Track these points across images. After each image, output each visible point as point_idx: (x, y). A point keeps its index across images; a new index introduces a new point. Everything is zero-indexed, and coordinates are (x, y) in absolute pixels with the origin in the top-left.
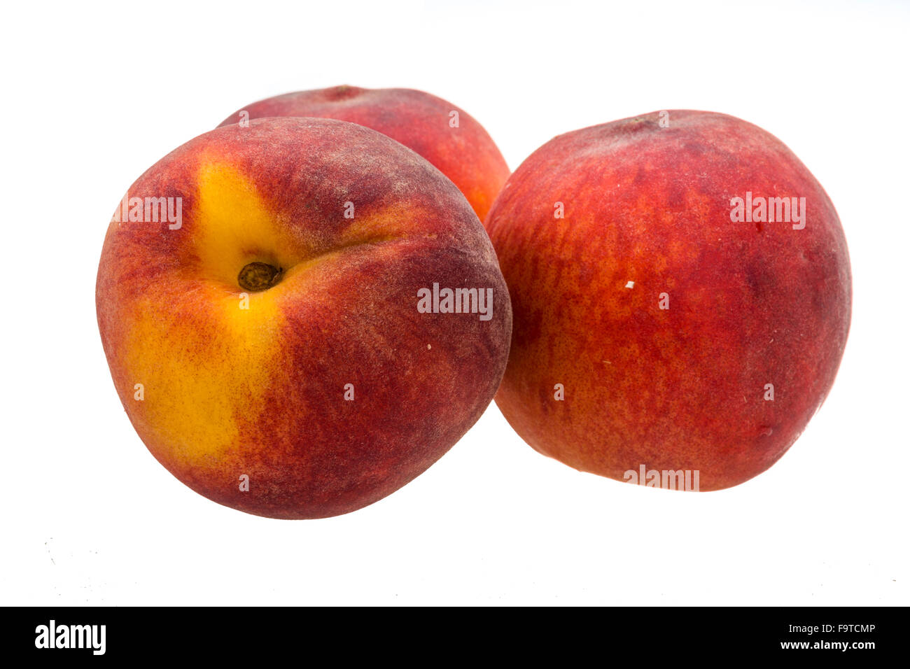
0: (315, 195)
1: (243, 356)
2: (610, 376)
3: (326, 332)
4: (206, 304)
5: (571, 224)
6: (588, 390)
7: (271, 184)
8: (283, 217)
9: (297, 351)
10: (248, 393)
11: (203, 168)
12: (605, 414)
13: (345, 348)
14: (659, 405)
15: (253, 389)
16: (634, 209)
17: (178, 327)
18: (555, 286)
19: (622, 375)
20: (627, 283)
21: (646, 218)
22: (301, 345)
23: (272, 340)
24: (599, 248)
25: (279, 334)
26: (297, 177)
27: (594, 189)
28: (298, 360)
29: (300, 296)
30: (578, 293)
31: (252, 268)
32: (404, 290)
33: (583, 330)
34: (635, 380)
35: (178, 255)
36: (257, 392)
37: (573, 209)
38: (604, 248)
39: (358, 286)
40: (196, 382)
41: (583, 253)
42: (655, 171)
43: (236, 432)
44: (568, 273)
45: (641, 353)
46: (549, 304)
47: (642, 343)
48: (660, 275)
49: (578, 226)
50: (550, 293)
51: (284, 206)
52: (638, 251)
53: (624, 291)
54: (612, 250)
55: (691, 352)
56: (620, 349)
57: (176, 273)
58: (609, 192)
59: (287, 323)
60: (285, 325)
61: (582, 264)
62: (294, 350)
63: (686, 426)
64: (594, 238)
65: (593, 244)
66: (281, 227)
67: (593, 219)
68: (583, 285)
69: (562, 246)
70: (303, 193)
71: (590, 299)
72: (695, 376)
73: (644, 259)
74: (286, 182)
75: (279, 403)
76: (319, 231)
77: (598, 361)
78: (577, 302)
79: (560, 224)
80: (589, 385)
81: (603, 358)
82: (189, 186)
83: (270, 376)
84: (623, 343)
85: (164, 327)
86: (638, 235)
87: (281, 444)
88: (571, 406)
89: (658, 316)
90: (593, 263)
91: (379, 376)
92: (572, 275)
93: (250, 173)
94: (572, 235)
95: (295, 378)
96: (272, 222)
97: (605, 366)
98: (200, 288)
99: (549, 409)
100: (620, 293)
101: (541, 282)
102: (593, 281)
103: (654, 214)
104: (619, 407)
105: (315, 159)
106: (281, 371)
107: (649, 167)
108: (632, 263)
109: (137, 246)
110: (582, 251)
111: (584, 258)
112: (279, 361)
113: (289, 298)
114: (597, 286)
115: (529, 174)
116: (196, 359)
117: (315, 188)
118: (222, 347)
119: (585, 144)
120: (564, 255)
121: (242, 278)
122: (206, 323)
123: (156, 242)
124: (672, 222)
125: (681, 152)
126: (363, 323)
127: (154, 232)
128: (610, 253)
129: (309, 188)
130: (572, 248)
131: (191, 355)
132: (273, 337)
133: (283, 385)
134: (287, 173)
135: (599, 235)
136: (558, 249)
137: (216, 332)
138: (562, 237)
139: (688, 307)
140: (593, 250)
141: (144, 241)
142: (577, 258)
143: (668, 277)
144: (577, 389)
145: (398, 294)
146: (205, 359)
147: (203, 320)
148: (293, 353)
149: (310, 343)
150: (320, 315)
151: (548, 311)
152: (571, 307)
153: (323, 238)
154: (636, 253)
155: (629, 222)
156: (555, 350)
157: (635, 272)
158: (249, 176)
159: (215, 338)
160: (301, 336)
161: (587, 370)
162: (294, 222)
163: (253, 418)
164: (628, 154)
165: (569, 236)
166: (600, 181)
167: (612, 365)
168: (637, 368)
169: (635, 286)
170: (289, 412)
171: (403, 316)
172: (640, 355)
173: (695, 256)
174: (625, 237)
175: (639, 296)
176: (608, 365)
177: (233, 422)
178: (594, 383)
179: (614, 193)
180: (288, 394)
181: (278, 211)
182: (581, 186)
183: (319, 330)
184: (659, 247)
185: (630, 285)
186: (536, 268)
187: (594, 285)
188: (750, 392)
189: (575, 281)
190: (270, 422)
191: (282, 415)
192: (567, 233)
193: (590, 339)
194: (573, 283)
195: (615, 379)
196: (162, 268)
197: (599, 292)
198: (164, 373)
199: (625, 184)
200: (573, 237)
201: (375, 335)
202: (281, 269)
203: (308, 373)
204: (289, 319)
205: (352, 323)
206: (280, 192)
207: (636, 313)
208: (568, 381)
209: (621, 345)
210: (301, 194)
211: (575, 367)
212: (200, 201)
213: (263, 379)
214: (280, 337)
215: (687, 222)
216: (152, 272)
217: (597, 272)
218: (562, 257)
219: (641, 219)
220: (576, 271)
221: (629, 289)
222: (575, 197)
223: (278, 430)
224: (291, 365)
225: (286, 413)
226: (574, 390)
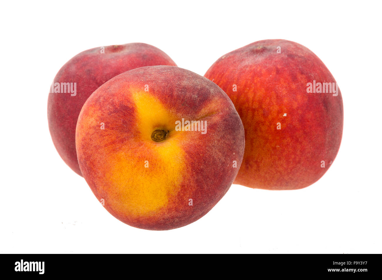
0: (185, 100)
1: (171, 170)
2: (279, 152)
3: (202, 155)
4: (149, 151)
5: (254, 94)
6: (269, 158)
7: (165, 98)
8: (173, 110)
9: (192, 165)
10: (174, 185)
11: (134, 95)
12: (275, 166)
13: (209, 160)
14: (297, 160)
15: (176, 183)
16: (280, 85)
17: (140, 162)
18: (252, 119)
19: (283, 151)
20: (284, 114)
21: (286, 88)
22: (194, 162)
23: (181, 162)
24: (270, 102)
25: (184, 159)
26: (175, 93)
27: (260, 78)
28: (193, 168)
29: (188, 142)
30: (263, 121)
31: (155, 132)
32: (225, 133)
33: (267, 135)
34: (289, 152)
35: (132, 132)
36: (177, 183)
37: (253, 88)
38: (272, 102)
39: (210, 135)
40: (151, 183)
41: (263, 105)
42: (282, 68)
43: (167, 201)
44: (258, 113)
45: (291, 141)
46: (250, 127)
47: (292, 137)
48: (296, 109)
49: (258, 94)
50: (250, 122)
51: (173, 106)
52: (285, 101)
53: (283, 118)
54: (275, 102)
55: (309, 138)
56: (283, 140)
57: (133, 140)
58: (267, 79)
59: (186, 154)
60: (185, 155)
61: (264, 109)
62: (191, 164)
63: (306, 166)
64: (267, 98)
65: (267, 101)
66: (172, 115)
67: (264, 90)
68: (265, 118)
69: (253, 103)
70: (180, 99)
71: (269, 123)
72: (311, 146)
73: (288, 104)
74: (171, 96)
75: (186, 187)
76: (189, 115)
77: (274, 146)
78: (263, 124)
79: (249, 94)
80: (269, 156)
81: (276, 145)
82: (131, 103)
83: (183, 176)
84: (284, 138)
85: (133, 163)
86: (284, 95)
87: (185, 202)
88: (260, 165)
89: (297, 125)
90: (268, 108)
91: (220, 169)
92: (259, 114)
93: (155, 94)
94: (256, 98)
95: (192, 175)
96: (168, 113)
97: (277, 148)
98: (144, 144)
99: (250, 167)
100: (281, 118)
101: (245, 118)
102: (269, 115)
103: (288, 85)
104: (282, 163)
105: (179, 85)
106: (187, 174)
107: (279, 67)
108: (284, 106)
109: (112, 131)
110: (262, 104)
111: (264, 107)
112: (186, 170)
113: (184, 143)
114: (271, 117)
115: (223, 75)
116: (150, 174)
117: (184, 97)
118: (161, 168)
119: (243, 60)
120: (255, 106)
121: (153, 137)
122: (152, 159)
123: (121, 128)
124: (296, 88)
125: (287, 59)
126: (214, 149)
127: (119, 124)
128: (275, 103)
129: (182, 97)
130: (257, 103)
131: (148, 173)
132: (181, 161)
133: (188, 179)
134: (171, 92)
135: (268, 97)
136: (251, 104)
137: (157, 162)
138: (252, 99)
139: (307, 120)
140: (267, 103)
141: (115, 128)
142: (261, 107)
143: (298, 110)
144: (264, 158)
145: (224, 135)
146: (155, 174)
147: (151, 158)
148: (191, 166)
149: (197, 161)
150: (198, 148)
151: (250, 129)
152: (261, 126)
153: (191, 117)
154: (285, 102)
155: (280, 90)
156: (254, 144)
157: (286, 109)
158: (155, 96)
159: (158, 164)
160: (193, 158)
161: (268, 151)
162: (178, 112)
163: (175, 194)
164: (267, 62)
165: (255, 98)
166: (262, 75)
167: (280, 147)
168: (290, 147)
169: (287, 115)
170: (190, 189)
171: (226, 143)
172: (291, 142)
173: (306, 99)
174: (280, 96)
175: (289, 119)
176: (278, 147)
177: (166, 197)
178: (272, 155)
179: (270, 79)
180: (190, 182)
181: (170, 108)
182: (253, 77)
183: (199, 155)
184: (293, 98)
185: (285, 115)
186: (242, 113)
187: (270, 117)
188: (328, 149)
189: (262, 116)
190: (182, 194)
191: (187, 191)
192: (254, 97)
193: (270, 138)
194: (260, 117)
195: (281, 152)
196: (127, 138)
197: (273, 119)
198: (134, 181)
199: (273, 75)
200: (257, 98)
201: (219, 153)
202: (168, 131)
203: (197, 173)
204: (187, 152)
205: (210, 150)
206: (170, 101)
207: (288, 126)
208: (260, 155)
209: (283, 139)
210: (179, 100)
211: (263, 150)
212: (137, 109)
213: (180, 178)
214: (185, 160)
215: (301, 87)
216: (122, 141)
217: (270, 111)
218: (254, 107)
219: (284, 88)
220: (261, 112)
221: (285, 117)
222: (253, 82)
223: (185, 197)
224: (191, 171)
225: (189, 190)
226: (262, 159)
